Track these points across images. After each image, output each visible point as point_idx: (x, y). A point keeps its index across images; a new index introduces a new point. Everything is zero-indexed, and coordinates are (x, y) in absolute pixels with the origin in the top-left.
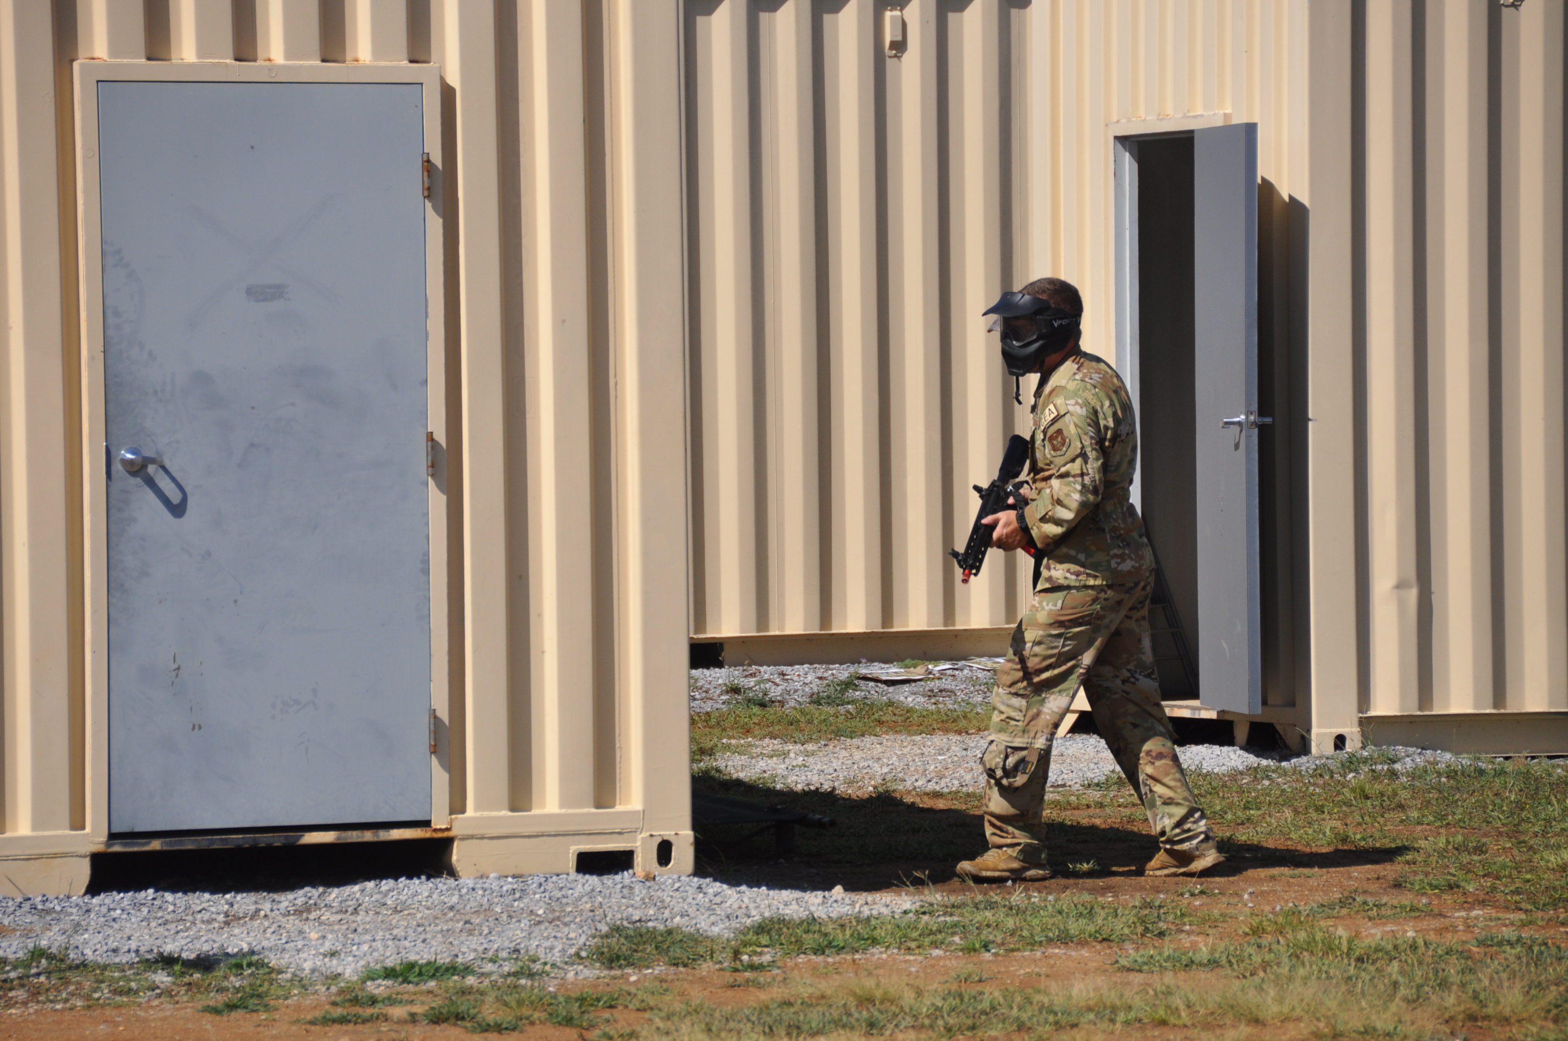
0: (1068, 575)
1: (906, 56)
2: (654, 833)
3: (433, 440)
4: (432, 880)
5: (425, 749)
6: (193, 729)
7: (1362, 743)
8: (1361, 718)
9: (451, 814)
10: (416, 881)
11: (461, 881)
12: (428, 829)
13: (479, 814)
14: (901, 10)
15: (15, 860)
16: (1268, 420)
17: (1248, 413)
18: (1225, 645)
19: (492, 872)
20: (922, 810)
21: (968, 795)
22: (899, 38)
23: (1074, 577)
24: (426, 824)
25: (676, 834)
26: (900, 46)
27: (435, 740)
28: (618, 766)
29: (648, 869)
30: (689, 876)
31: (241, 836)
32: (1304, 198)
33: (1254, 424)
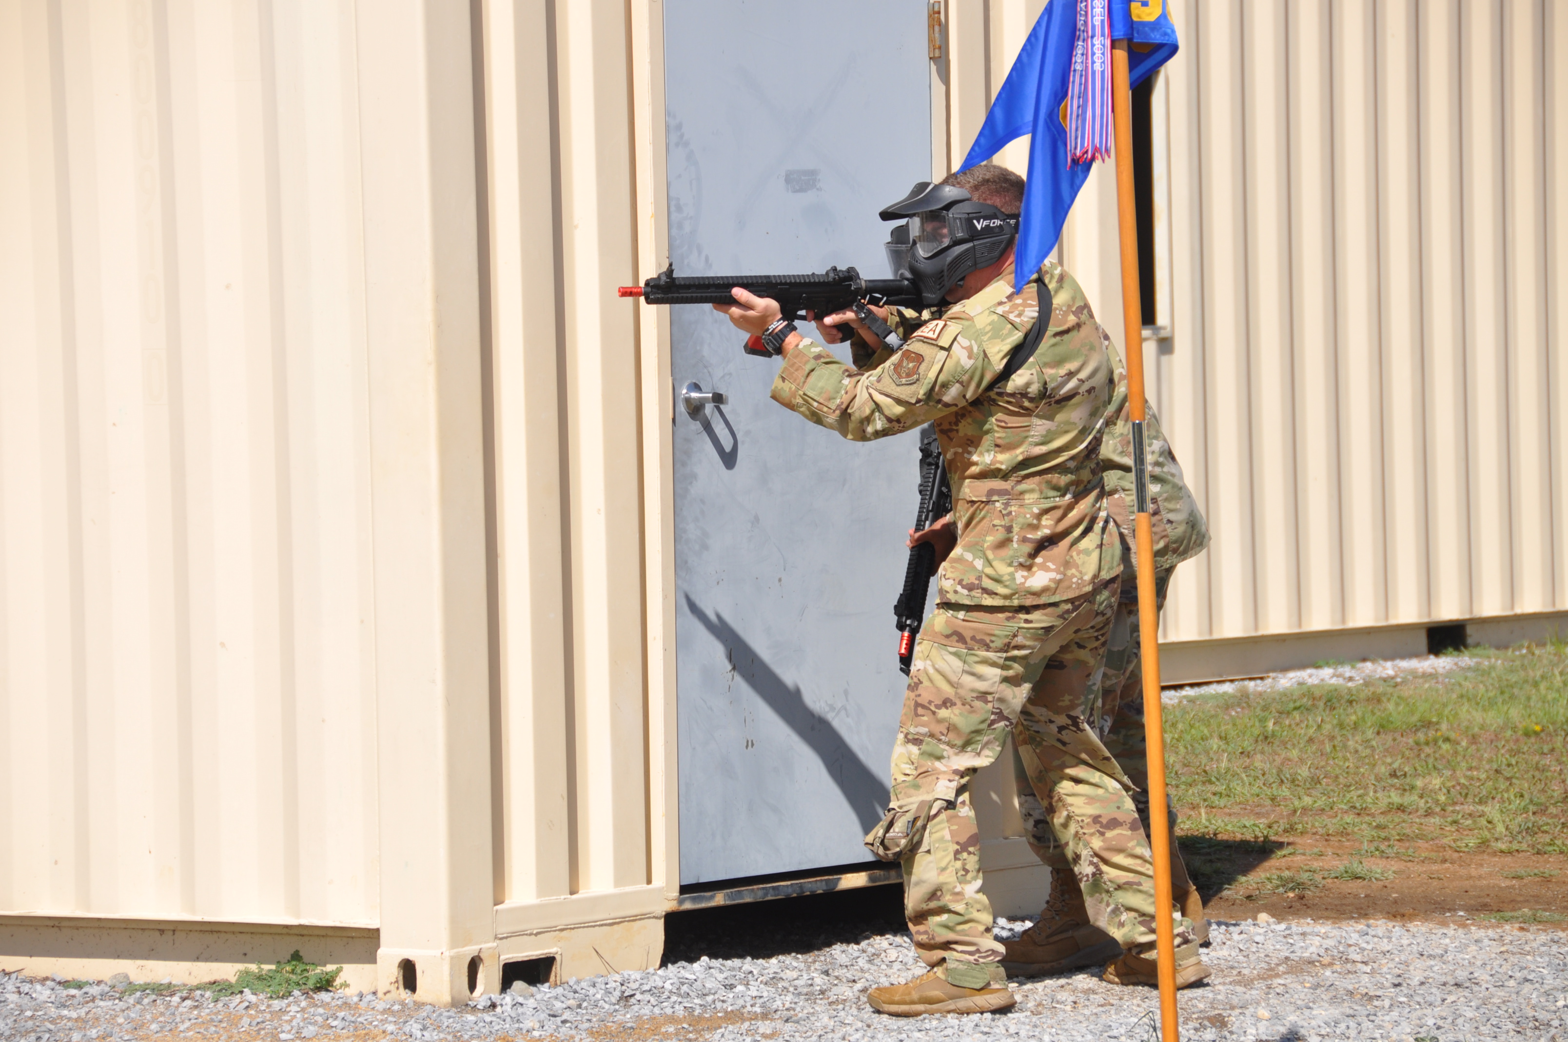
0: (959, 588)
6: (747, 747)
15: (602, 925)
23: (965, 592)
31: (789, 883)
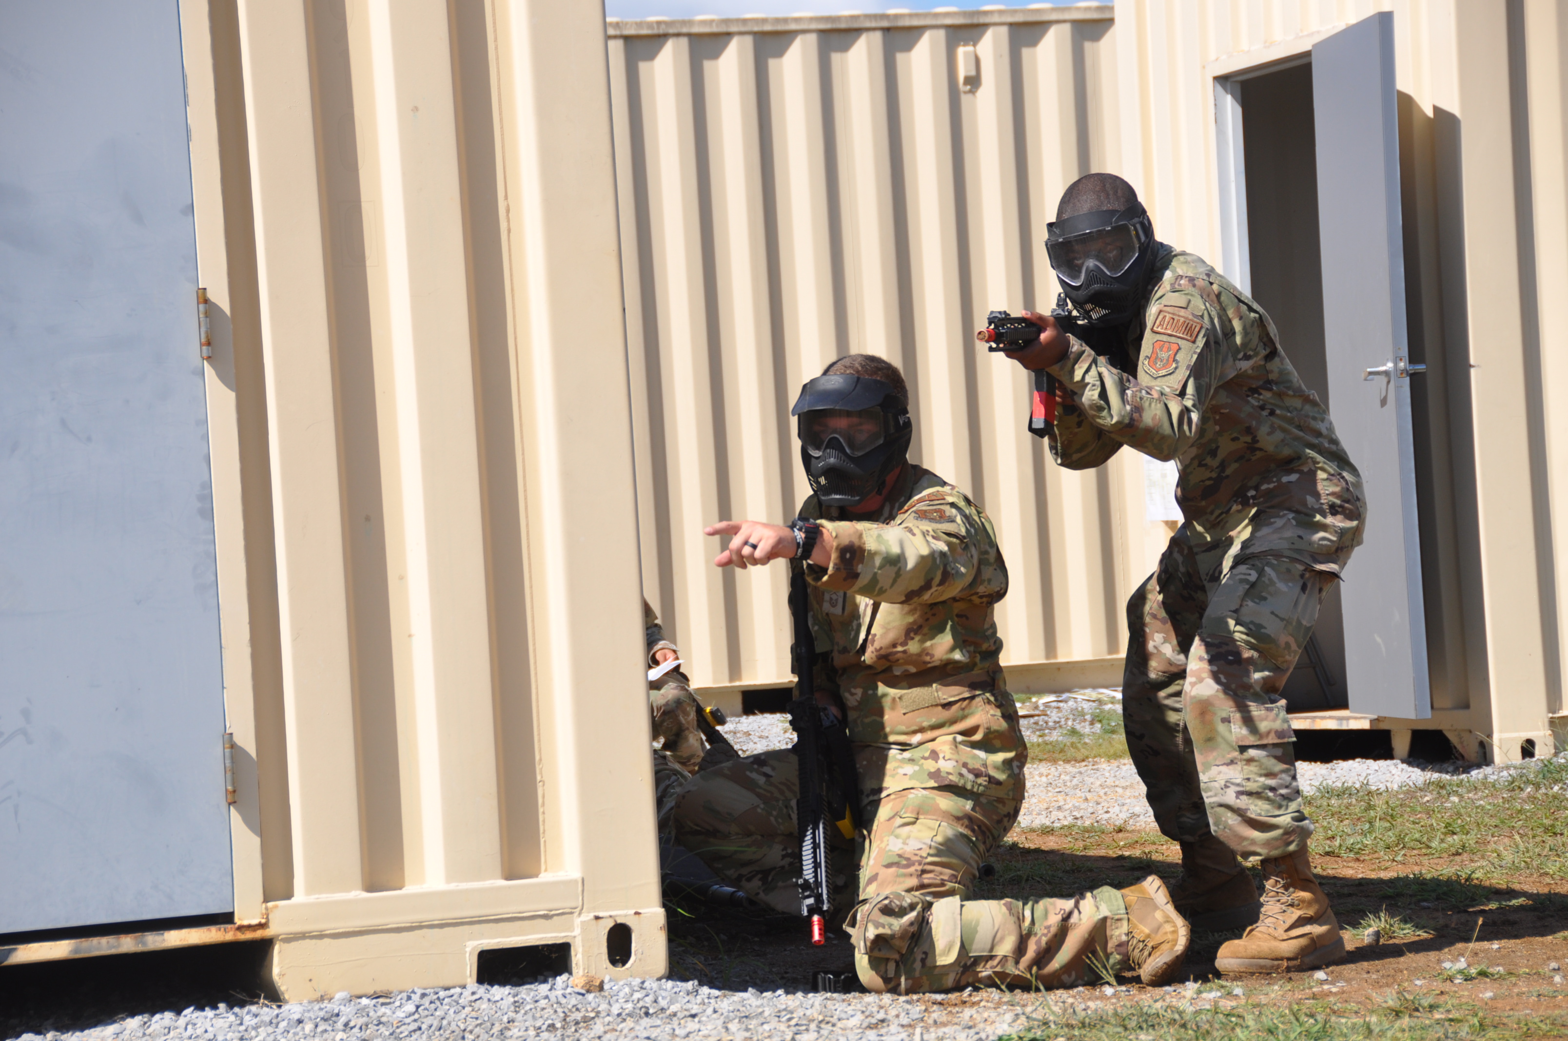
1: (980, 92)
2: (601, 914)
3: (206, 301)
4: (236, 1010)
5: (219, 797)
7: (1556, 747)
8: (1552, 718)
9: (266, 900)
10: (209, 1013)
11: (285, 1008)
12: (229, 926)
13: (312, 898)
14: (974, 45)
16: (1421, 368)
17: (1397, 359)
18: (1379, 640)
19: (339, 991)
20: (1027, 852)
21: (1086, 830)
22: (973, 73)
24: (227, 918)
25: (637, 913)
26: (974, 81)
27: (233, 784)
28: (541, 810)
29: (592, 973)
30: (659, 979)
32: (1453, 106)
33: (1404, 371)
